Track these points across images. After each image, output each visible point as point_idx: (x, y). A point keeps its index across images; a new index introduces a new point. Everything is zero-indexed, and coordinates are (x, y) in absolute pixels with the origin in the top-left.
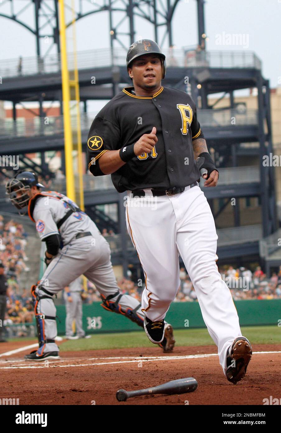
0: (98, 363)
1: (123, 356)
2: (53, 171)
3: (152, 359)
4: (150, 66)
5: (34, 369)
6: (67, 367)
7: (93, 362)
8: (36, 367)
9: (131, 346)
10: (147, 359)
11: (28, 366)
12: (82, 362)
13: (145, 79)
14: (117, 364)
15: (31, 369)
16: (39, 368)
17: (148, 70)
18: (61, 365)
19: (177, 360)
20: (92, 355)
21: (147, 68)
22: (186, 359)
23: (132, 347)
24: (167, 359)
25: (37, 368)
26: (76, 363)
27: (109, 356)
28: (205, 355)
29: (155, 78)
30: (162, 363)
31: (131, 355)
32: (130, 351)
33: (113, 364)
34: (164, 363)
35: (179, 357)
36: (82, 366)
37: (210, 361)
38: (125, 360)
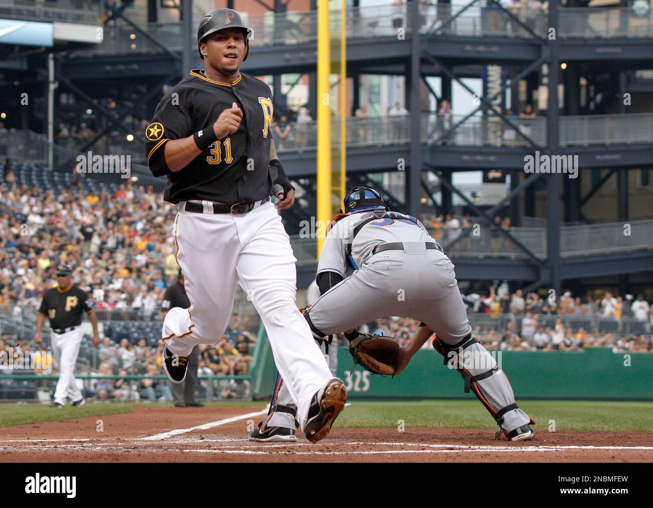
0: (364, 451)
1: (409, 441)
2: (295, 109)
3: (460, 449)
4: (233, 43)
5: (251, 455)
6: (309, 455)
7: (354, 448)
8: (254, 453)
9: (424, 424)
10: (451, 449)
11: (240, 449)
12: (334, 448)
13: (225, 60)
14: (397, 454)
15: (244, 455)
16: (259, 455)
17: (230, 47)
18: (299, 452)
19: (506, 452)
20: (354, 437)
21: (229, 45)
22: (523, 452)
23: (426, 426)
24: (488, 450)
25: (255, 455)
26: (325, 449)
27: (383, 441)
28: (558, 447)
29: (236, 60)
30: (480, 457)
31: (422, 440)
32: (421, 432)
33: (391, 454)
34: (482, 457)
35: (509, 448)
36: (334, 455)
37: (566, 457)
38: (412, 448)
